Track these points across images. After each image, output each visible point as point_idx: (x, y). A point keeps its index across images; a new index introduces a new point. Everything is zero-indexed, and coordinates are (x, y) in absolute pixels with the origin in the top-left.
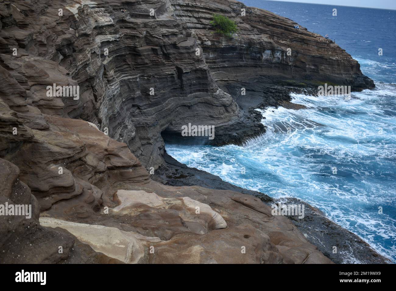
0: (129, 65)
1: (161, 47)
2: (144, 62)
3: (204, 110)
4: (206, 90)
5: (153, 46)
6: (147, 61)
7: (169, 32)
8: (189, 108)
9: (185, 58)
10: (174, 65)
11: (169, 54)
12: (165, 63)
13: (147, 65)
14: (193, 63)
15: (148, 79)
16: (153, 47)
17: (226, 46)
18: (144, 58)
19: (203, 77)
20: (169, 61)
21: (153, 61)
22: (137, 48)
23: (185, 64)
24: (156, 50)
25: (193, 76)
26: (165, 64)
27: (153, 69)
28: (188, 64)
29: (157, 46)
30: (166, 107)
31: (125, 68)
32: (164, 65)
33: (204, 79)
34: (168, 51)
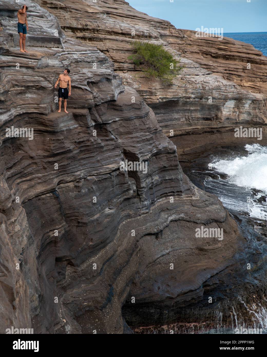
0: (32, 158)
1: (90, 109)
2: (63, 148)
3: (181, 235)
4: (178, 192)
5: (75, 108)
6: (69, 145)
7: (99, 75)
8: (157, 238)
9: (136, 130)
10: (117, 147)
11: (106, 124)
12: (103, 144)
13: (70, 155)
14: (152, 139)
15: (76, 187)
16: (75, 111)
17: (162, 99)
18: (63, 137)
19: (171, 166)
20: (107, 140)
21: (80, 143)
22: (46, 115)
23: (138, 142)
24: (83, 116)
25: (155, 166)
26: (102, 147)
27: (83, 162)
28: (143, 141)
29: (83, 108)
30: (119, 246)
31: (25, 168)
32: (100, 148)
33: (172, 170)
34: (104, 118)
